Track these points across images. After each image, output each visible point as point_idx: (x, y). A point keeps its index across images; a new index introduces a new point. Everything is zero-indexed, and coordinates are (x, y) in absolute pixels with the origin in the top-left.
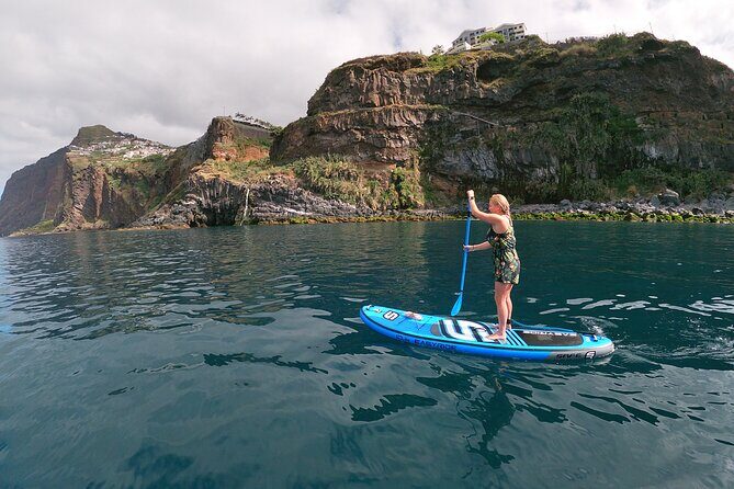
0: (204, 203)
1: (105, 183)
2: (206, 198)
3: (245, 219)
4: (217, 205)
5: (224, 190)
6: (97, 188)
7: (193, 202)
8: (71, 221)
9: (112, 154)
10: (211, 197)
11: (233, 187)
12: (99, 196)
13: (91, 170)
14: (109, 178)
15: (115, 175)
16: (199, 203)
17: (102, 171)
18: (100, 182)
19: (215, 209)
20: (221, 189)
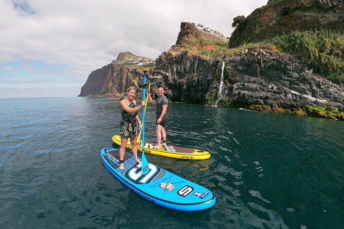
0: (170, 78)
1: (127, 76)
2: (172, 73)
3: (221, 97)
4: (184, 81)
5: (192, 65)
6: (123, 78)
7: (159, 77)
8: (111, 92)
9: (133, 64)
10: (178, 73)
11: (202, 62)
12: (124, 82)
13: (122, 70)
14: (129, 74)
15: (132, 73)
16: (166, 78)
17: (126, 71)
18: (125, 75)
19: (181, 85)
20: (188, 64)
